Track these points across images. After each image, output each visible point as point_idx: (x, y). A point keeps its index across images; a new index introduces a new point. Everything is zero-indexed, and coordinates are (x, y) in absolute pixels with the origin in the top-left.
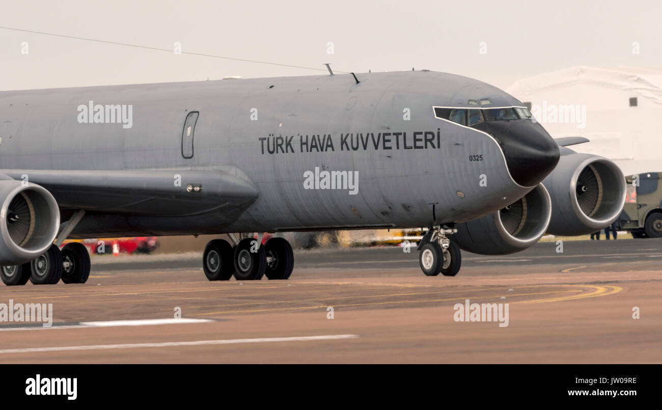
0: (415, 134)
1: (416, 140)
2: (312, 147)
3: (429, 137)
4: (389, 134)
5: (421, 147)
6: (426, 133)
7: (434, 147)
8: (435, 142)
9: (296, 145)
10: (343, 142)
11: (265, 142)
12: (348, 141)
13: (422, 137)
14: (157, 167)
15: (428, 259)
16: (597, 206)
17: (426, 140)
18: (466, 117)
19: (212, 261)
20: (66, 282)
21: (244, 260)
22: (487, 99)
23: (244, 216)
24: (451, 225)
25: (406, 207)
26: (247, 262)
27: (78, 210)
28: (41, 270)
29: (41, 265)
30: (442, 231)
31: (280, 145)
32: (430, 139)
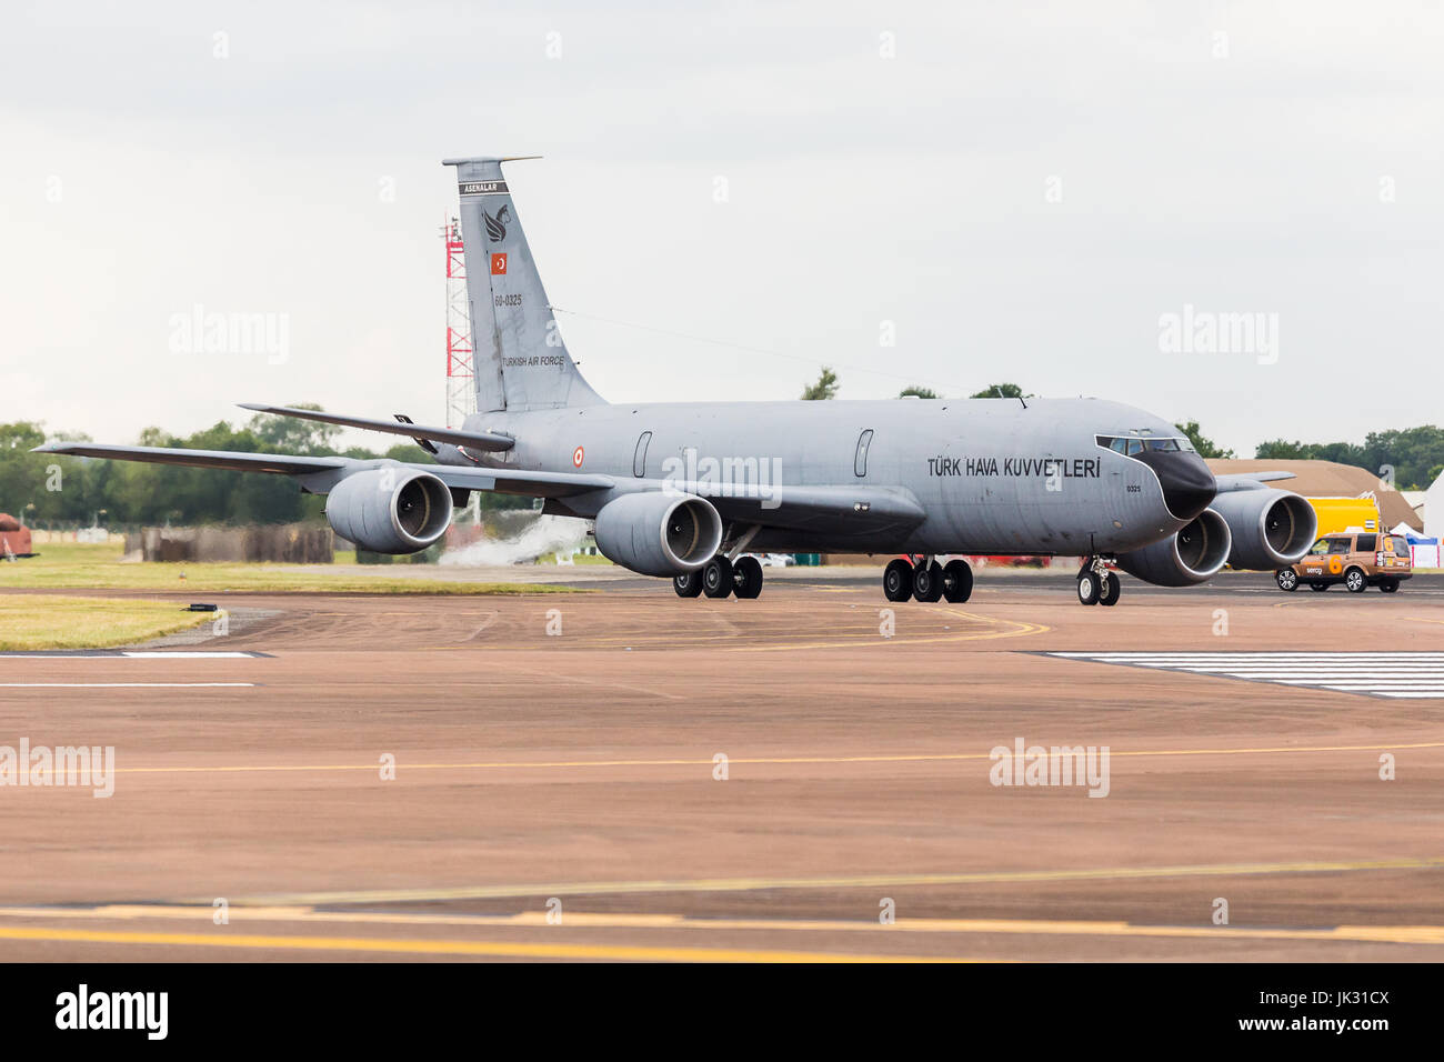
0: (1076, 461)
1: (1076, 468)
2: (978, 470)
3: (1089, 465)
4: (1051, 461)
5: (1079, 476)
6: (1086, 461)
7: (1093, 475)
8: (1095, 470)
9: (962, 467)
10: (1007, 467)
11: (934, 464)
12: (1012, 466)
13: (1082, 465)
14: (831, 484)
15: (1086, 588)
16: (1289, 542)
17: (1086, 468)
18: (1126, 445)
19: (892, 581)
20: (739, 596)
21: (922, 581)
22: (1148, 430)
23: (912, 538)
24: (1110, 556)
25: (1065, 535)
26: (925, 584)
27: (754, 525)
28: (713, 583)
29: (712, 577)
30: (1101, 561)
31: (948, 468)
32: (1090, 467)
